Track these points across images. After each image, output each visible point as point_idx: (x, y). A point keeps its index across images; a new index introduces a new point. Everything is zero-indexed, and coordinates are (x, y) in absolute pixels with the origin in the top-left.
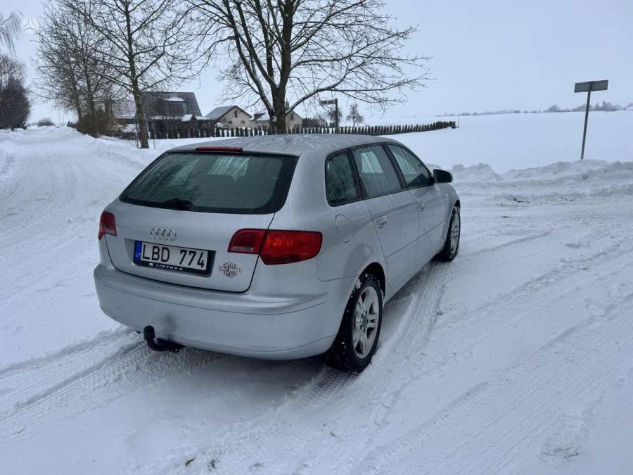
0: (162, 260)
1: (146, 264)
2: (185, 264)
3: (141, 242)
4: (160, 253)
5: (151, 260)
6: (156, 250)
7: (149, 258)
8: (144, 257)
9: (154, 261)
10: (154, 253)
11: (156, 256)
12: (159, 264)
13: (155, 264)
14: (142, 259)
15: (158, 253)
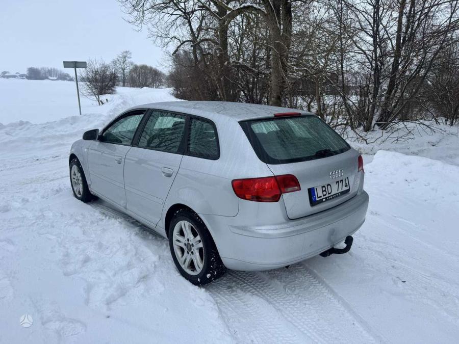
0: (329, 194)
1: (321, 201)
2: (340, 190)
3: (313, 188)
4: (327, 190)
5: (323, 197)
6: (324, 189)
7: (321, 197)
8: (318, 198)
9: (325, 197)
10: (323, 191)
11: (325, 193)
12: (328, 197)
13: (326, 198)
14: (317, 199)
15: (325, 191)
